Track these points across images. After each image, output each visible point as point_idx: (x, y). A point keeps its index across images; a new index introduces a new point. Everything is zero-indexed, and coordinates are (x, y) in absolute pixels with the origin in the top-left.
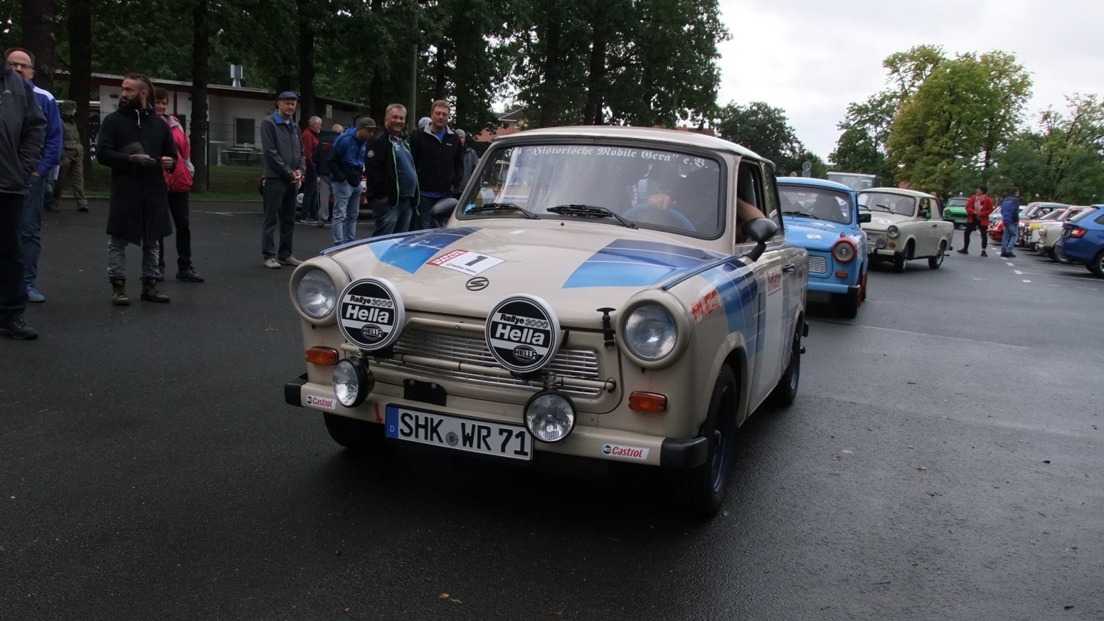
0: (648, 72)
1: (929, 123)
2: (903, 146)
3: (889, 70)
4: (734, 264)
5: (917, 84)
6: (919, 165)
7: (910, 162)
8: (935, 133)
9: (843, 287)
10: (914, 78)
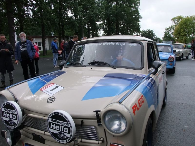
0: (127, 25)
1: (181, 30)
2: (176, 35)
3: (172, 21)
4: (149, 78)
5: (178, 23)
6: (180, 38)
7: (178, 38)
8: (182, 32)
9: (172, 67)
10: (177, 22)
